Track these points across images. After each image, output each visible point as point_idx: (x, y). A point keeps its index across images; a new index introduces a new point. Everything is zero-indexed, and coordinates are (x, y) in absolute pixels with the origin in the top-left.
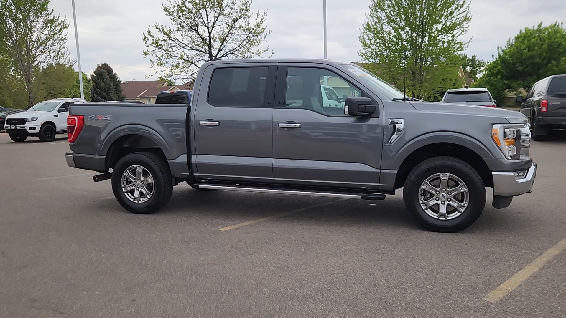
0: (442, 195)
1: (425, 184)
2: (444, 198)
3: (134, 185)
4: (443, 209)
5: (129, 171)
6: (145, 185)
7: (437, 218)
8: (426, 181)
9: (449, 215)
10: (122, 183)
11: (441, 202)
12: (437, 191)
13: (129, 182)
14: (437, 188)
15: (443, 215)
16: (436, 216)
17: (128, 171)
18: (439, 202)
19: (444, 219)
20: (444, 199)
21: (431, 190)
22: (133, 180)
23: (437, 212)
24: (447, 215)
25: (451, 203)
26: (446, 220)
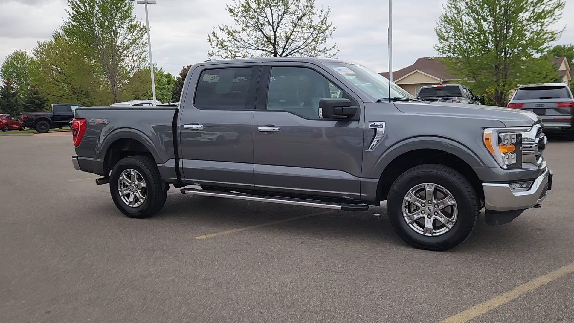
0: (428, 207)
1: (409, 195)
2: (431, 211)
3: (129, 189)
4: (429, 224)
5: (125, 175)
6: (139, 189)
7: (422, 233)
8: (410, 191)
9: (436, 231)
10: (119, 187)
11: (427, 216)
12: (422, 204)
13: (125, 186)
14: (423, 200)
15: (429, 230)
16: (422, 231)
17: (123, 174)
18: (425, 216)
19: (430, 235)
20: (429, 213)
21: (415, 202)
22: (128, 184)
23: (423, 226)
24: (434, 231)
25: (438, 217)
26: (433, 236)
